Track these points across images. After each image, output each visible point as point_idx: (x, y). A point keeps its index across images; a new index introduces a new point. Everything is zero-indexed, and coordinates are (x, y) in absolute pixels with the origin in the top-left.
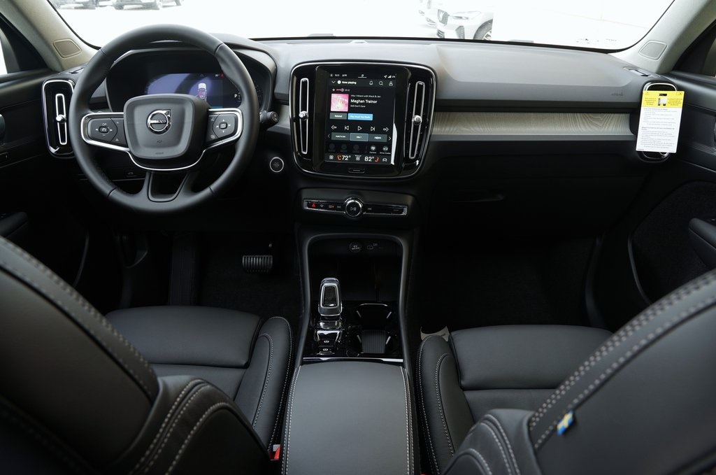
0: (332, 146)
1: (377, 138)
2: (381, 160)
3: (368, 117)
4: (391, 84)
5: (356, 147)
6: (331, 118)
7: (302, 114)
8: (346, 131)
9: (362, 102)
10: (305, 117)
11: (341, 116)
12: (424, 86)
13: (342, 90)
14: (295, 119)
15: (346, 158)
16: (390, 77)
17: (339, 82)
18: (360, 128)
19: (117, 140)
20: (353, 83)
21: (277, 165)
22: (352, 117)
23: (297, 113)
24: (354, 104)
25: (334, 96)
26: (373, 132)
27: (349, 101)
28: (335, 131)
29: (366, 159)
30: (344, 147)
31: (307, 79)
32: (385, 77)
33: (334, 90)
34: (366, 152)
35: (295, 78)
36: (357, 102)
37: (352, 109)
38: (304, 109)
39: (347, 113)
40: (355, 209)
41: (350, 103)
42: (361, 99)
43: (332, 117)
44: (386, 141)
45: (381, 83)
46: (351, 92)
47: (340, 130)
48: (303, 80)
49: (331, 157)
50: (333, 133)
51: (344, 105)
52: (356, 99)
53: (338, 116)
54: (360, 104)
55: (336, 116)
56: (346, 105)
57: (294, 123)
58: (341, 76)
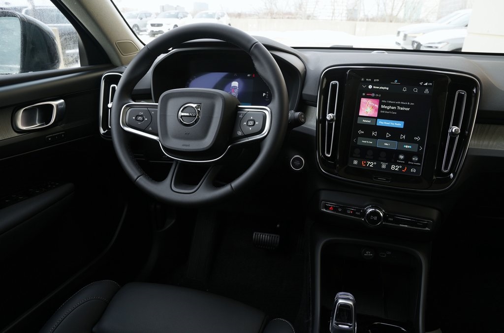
0: (357, 151)
1: (407, 147)
2: (409, 170)
3: (399, 124)
4: (427, 91)
5: (383, 154)
6: (358, 122)
7: (329, 116)
8: (374, 137)
9: (393, 108)
10: (332, 120)
11: (370, 121)
12: (466, 95)
13: (373, 95)
14: (322, 120)
15: (371, 164)
16: (426, 84)
17: (370, 87)
18: (388, 135)
19: (150, 129)
20: (385, 88)
21: (297, 163)
22: (381, 123)
23: (324, 115)
24: (385, 109)
25: (363, 100)
26: (403, 140)
27: (380, 106)
28: (362, 135)
29: (393, 167)
30: (370, 153)
31: (337, 82)
32: (421, 84)
33: (364, 94)
34: (393, 160)
35: (325, 80)
36: (388, 108)
37: (381, 115)
38: (331, 111)
39: (376, 118)
40: (376, 218)
41: (380, 109)
42: (392, 105)
43: (361, 121)
44: (416, 151)
45: (416, 90)
46: (381, 98)
47: (368, 135)
48: (333, 82)
49: (355, 162)
50: (359, 138)
51: (374, 110)
52: (387, 104)
53: (367, 121)
54: (390, 110)
55: (364, 121)
56: (376, 110)
57: (320, 125)
58: (373, 80)
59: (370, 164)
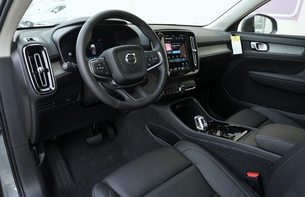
0: (170, 65)
1: (183, 60)
2: (186, 68)
3: (179, 52)
4: (182, 38)
5: (178, 64)
8: (173, 58)
9: (175, 46)
11: (170, 52)
13: (168, 42)
15: (176, 69)
16: (182, 36)
17: (166, 39)
20: (171, 39)
22: (174, 52)
24: (173, 47)
25: (166, 44)
26: (182, 58)
27: (172, 46)
29: (182, 68)
30: (174, 65)
32: (180, 35)
33: (165, 42)
34: (181, 66)
37: (173, 50)
40: (184, 89)
41: (172, 47)
42: (175, 45)
44: (186, 60)
45: (179, 38)
46: (171, 42)
47: (171, 58)
49: (171, 70)
51: (170, 48)
52: (174, 45)
54: (175, 47)
55: (168, 52)
58: (166, 36)
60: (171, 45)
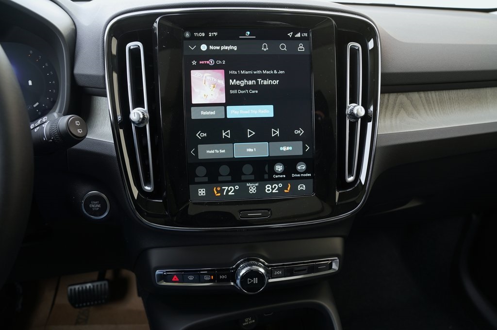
0: (201, 171)
1: (284, 149)
2: (294, 188)
3: (266, 111)
4: (301, 48)
5: (248, 169)
6: (193, 117)
7: (136, 114)
8: (226, 141)
9: (250, 83)
10: (142, 120)
11: (213, 113)
12: (360, 49)
13: (211, 62)
14: (122, 123)
15: (230, 190)
16: (298, 35)
17: (204, 47)
18: (250, 133)
20: (231, 47)
21: (95, 206)
22: (236, 112)
23: (126, 112)
24: (237, 87)
25: (195, 74)
26: (276, 139)
27: (227, 82)
28: (204, 141)
29: (268, 188)
30: (224, 170)
31: (139, 44)
32: (290, 34)
33: (194, 63)
34: (266, 176)
35: (114, 42)
36: (242, 83)
37: (232, 99)
38: (138, 103)
39: (225, 105)
40: (256, 281)
41: (228, 88)
42: (249, 77)
43: (197, 114)
44: (301, 153)
45: (283, 47)
46: (228, 65)
47: (214, 139)
48: (131, 45)
49: (202, 192)
50: (199, 146)
51: (218, 90)
52: (240, 77)
53: (208, 113)
54: (247, 87)
55: (203, 113)
56: (221, 90)
57: (121, 131)
58: (207, 35)
59: (228, 191)
60: (227, 78)
